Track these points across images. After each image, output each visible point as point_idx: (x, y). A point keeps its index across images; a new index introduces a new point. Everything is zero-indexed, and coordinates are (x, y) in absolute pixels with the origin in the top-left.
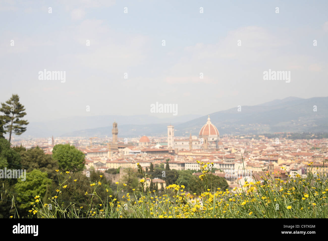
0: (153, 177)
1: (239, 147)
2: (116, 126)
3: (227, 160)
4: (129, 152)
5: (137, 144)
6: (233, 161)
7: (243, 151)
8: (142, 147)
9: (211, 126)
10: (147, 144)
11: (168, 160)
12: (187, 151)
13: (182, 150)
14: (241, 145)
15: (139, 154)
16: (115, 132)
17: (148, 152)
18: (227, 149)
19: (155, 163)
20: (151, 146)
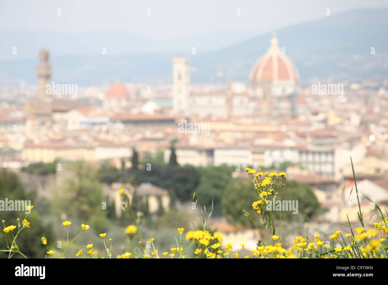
0: (137, 183)
1: (346, 111)
2: (46, 56)
3: (318, 141)
4: (81, 123)
5: (99, 103)
6: (331, 144)
7: (356, 120)
8: (111, 109)
9: (280, 60)
10: (124, 103)
11: (175, 141)
12: (219, 120)
13: (208, 119)
14: (351, 106)
15: (104, 128)
16: (43, 72)
17: (126, 122)
18: (316, 113)
19: (142, 148)
20: (133, 107)
